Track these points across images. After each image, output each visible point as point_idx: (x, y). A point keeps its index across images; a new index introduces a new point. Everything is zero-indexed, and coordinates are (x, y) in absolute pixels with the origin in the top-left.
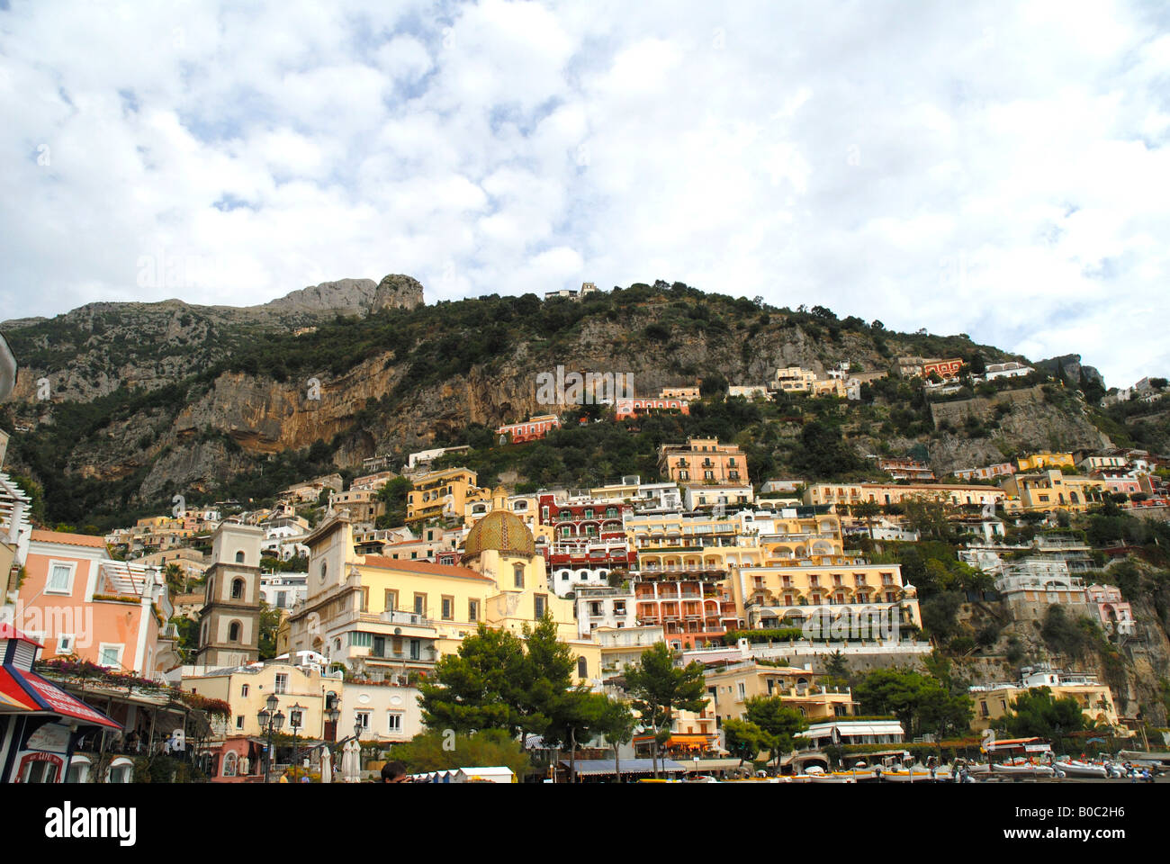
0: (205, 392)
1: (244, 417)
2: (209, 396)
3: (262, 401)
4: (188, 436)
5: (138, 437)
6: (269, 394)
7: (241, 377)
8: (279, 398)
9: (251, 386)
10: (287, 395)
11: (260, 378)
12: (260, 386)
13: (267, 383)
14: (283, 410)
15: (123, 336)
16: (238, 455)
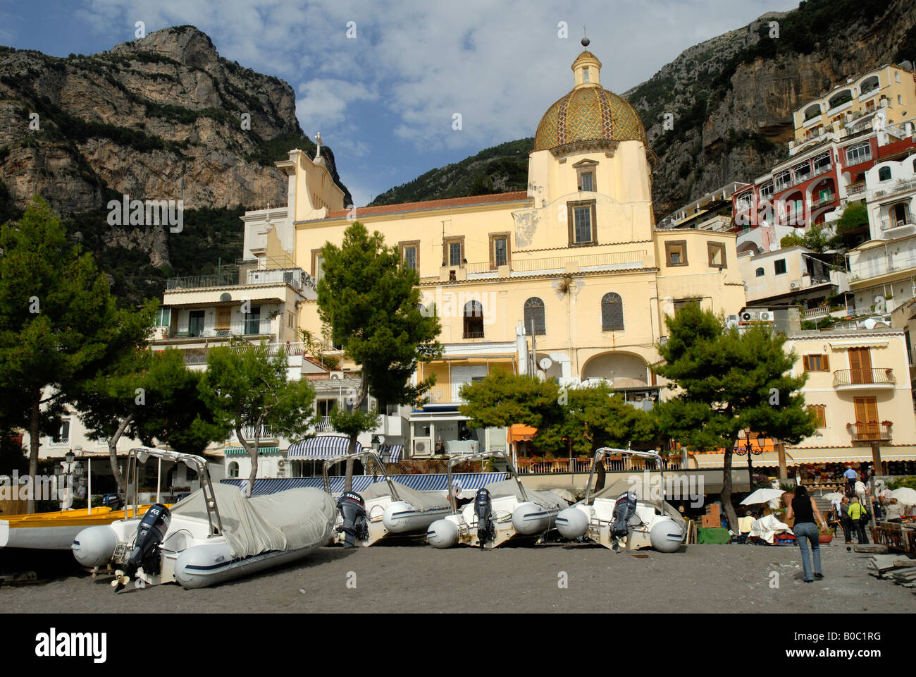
0: (723, 95)
1: (770, 108)
2: (728, 99)
3: (789, 84)
4: (716, 149)
5: (678, 167)
6: (796, 73)
7: (758, 64)
8: (810, 73)
9: (772, 71)
10: (818, 66)
11: (781, 58)
12: (782, 67)
13: (791, 60)
14: (817, 85)
15: (706, 70)
16: (773, 154)
